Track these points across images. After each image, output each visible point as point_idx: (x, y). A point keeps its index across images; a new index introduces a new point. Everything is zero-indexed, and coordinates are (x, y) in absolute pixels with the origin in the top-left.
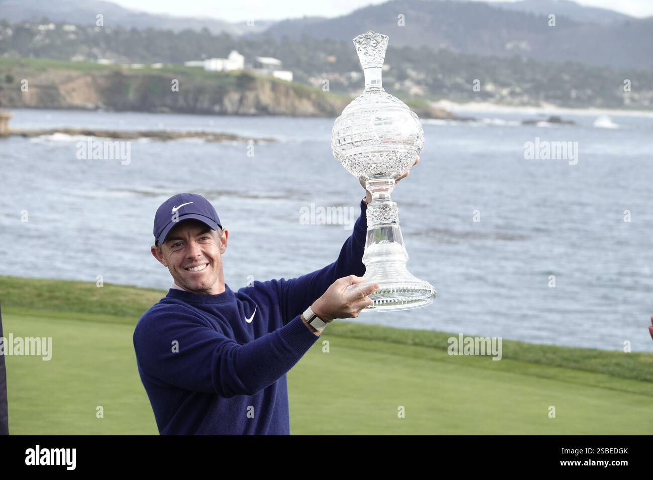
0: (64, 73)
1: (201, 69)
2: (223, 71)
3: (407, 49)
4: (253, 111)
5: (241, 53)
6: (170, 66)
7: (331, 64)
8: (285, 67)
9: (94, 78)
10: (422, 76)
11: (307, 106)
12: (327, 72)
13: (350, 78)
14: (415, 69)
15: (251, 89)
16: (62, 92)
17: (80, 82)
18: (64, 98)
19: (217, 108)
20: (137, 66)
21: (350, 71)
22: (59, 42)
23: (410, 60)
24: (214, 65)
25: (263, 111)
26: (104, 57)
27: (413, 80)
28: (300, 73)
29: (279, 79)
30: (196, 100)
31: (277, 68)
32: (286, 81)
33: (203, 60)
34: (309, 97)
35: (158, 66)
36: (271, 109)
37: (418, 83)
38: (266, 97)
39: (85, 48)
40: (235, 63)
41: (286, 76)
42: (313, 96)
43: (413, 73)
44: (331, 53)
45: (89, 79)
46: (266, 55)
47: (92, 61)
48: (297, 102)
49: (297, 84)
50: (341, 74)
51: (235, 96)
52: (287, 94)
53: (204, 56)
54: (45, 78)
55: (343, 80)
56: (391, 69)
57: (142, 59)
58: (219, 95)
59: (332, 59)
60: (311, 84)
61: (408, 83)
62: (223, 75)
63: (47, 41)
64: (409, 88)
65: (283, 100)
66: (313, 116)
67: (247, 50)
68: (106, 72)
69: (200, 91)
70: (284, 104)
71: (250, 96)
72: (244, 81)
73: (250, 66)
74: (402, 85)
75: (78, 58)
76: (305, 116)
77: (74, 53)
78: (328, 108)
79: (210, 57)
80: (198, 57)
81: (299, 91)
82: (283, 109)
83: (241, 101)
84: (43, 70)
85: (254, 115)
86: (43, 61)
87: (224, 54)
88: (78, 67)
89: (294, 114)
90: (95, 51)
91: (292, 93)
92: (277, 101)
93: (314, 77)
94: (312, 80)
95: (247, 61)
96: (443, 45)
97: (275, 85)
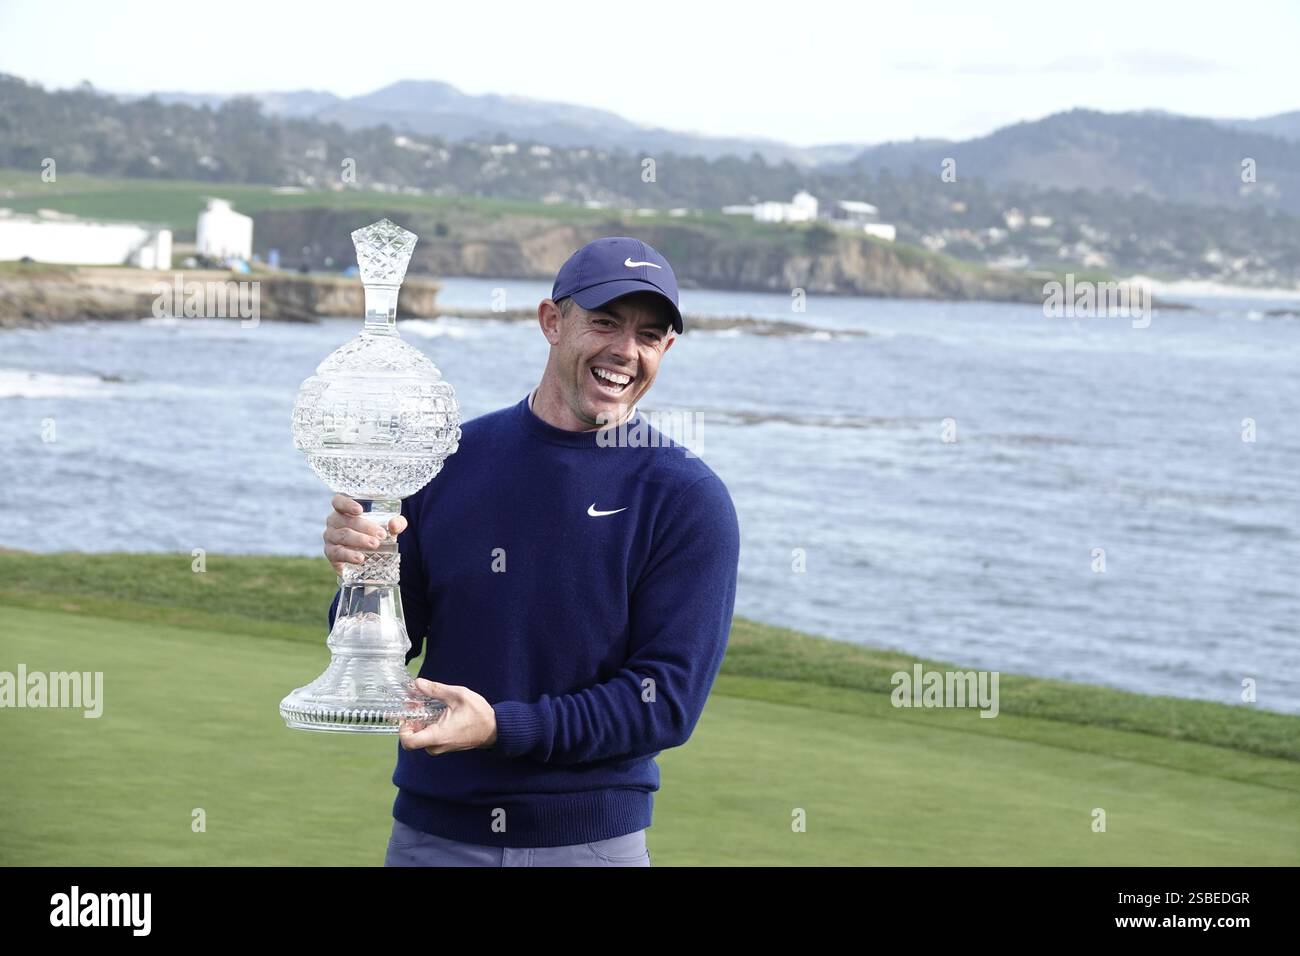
0: (531, 222)
1: (750, 218)
2: (783, 222)
3: (1080, 193)
4: (830, 287)
5: (813, 193)
6: (699, 213)
7: (957, 215)
8: (883, 218)
9: (577, 231)
10: (1104, 237)
11: (917, 281)
12: (951, 227)
13: (987, 238)
14: (1092, 224)
15: (829, 253)
16: (526, 252)
17: (555, 236)
18: (529, 262)
19: (773, 282)
20: (645, 212)
21: (989, 226)
22: (523, 173)
23: (1083, 210)
24: (770, 212)
25: (847, 288)
26: (594, 198)
27: (1089, 242)
28: (907, 228)
29: (874, 236)
30: (740, 268)
31: (870, 218)
32: (885, 240)
33: (751, 204)
34: (920, 266)
35: (679, 212)
36: (859, 285)
37: (1098, 247)
38: (852, 265)
39: (563, 183)
40: (803, 209)
41: (886, 232)
42: (929, 265)
43: (1089, 232)
44: (957, 198)
45: (568, 232)
46: (853, 197)
47: (575, 204)
48: (902, 275)
49: (902, 245)
50: (973, 231)
51: (803, 264)
52: (886, 262)
53: (754, 198)
54: (497, 229)
55: (976, 240)
56: (1055, 224)
57: (655, 202)
58: (776, 261)
59: (959, 207)
60: (924, 247)
61: (1081, 248)
62: (783, 229)
63: (504, 171)
64: (1083, 256)
65: (879, 270)
66: (928, 297)
67: (823, 190)
68: (597, 222)
69: (747, 254)
70: (882, 277)
71: (827, 263)
72: (817, 238)
73: (827, 216)
74: (1071, 250)
75: (553, 199)
76: (914, 296)
77: (547, 191)
78: (953, 285)
79: (763, 200)
80: (743, 200)
81: (905, 256)
82: (878, 285)
83: (812, 271)
84: (496, 215)
85: (832, 294)
86: (496, 201)
87: (786, 196)
88: (551, 212)
89: (897, 294)
90: (581, 187)
91: (894, 259)
92: (869, 271)
93: (930, 235)
94: (927, 240)
95: (821, 209)
96: (1139, 188)
97: (867, 246)
